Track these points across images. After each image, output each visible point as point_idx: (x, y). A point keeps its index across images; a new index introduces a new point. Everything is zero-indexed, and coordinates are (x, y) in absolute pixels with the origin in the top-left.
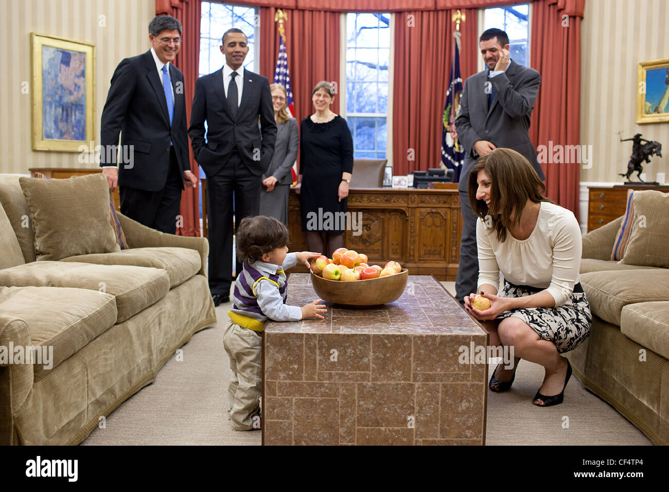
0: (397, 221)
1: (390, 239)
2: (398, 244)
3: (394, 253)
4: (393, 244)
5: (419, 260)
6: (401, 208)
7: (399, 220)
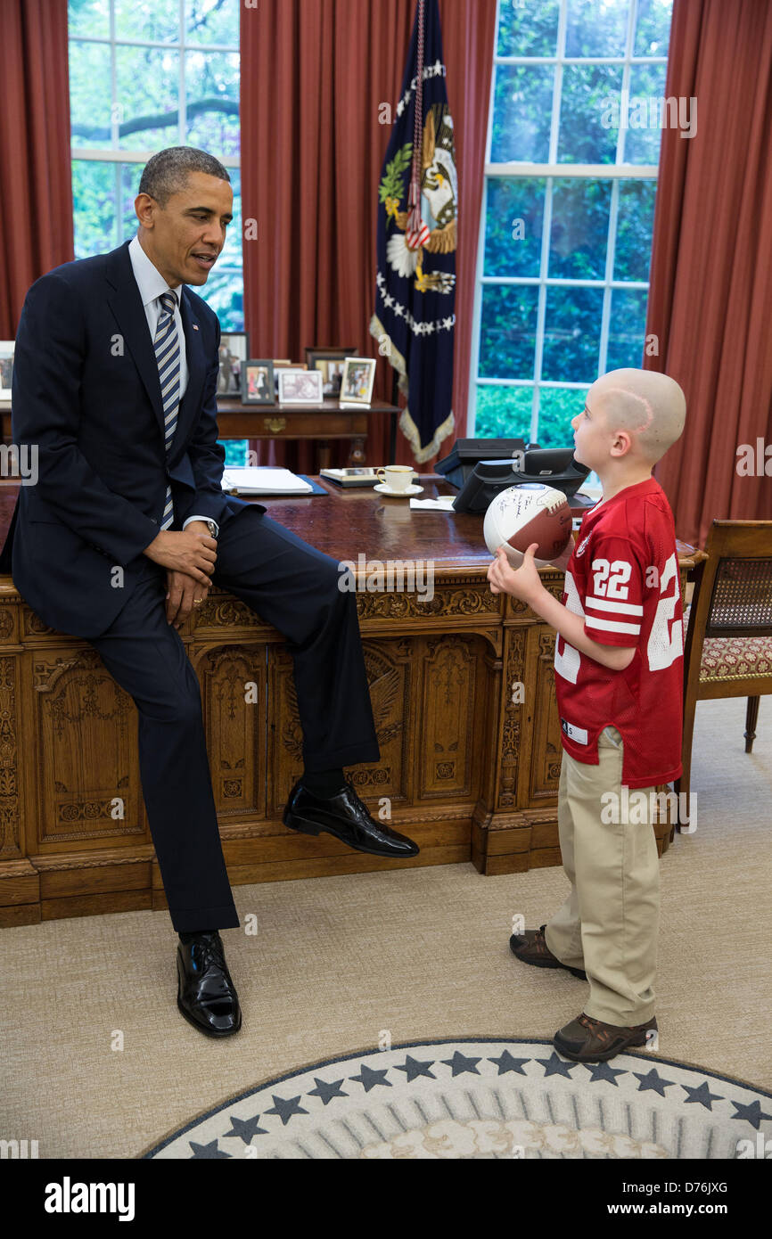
0: (455, 670)
1: (430, 731)
2: (455, 746)
3: (442, 777)
4: (438, 747)
5: (530, 799)
6: (478, 631)
7: (463, 665)
